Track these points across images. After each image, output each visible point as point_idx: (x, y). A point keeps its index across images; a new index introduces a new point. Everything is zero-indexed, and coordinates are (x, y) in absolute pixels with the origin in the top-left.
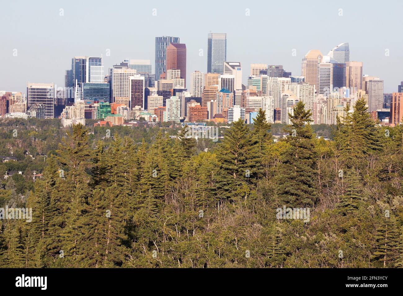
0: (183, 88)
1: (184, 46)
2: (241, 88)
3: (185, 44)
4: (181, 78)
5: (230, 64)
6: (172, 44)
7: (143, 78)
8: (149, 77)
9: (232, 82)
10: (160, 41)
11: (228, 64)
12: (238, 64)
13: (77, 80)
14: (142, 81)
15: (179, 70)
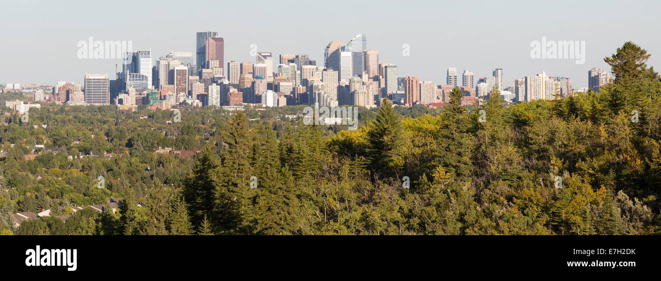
0: (221, 76)
1: (221, 40)
2: (272, 75)
3: (222, 38)
4: (220, 67)
5: (262, 54)
6: (212, 38)
7: (186, 68)
8: (191, 67)
9: (264, 70)
10: (201, 36)
11: (261, 54)
12: (269, 54)
13: (128, 71)
14: (186, 70)
15: (218, 61)
